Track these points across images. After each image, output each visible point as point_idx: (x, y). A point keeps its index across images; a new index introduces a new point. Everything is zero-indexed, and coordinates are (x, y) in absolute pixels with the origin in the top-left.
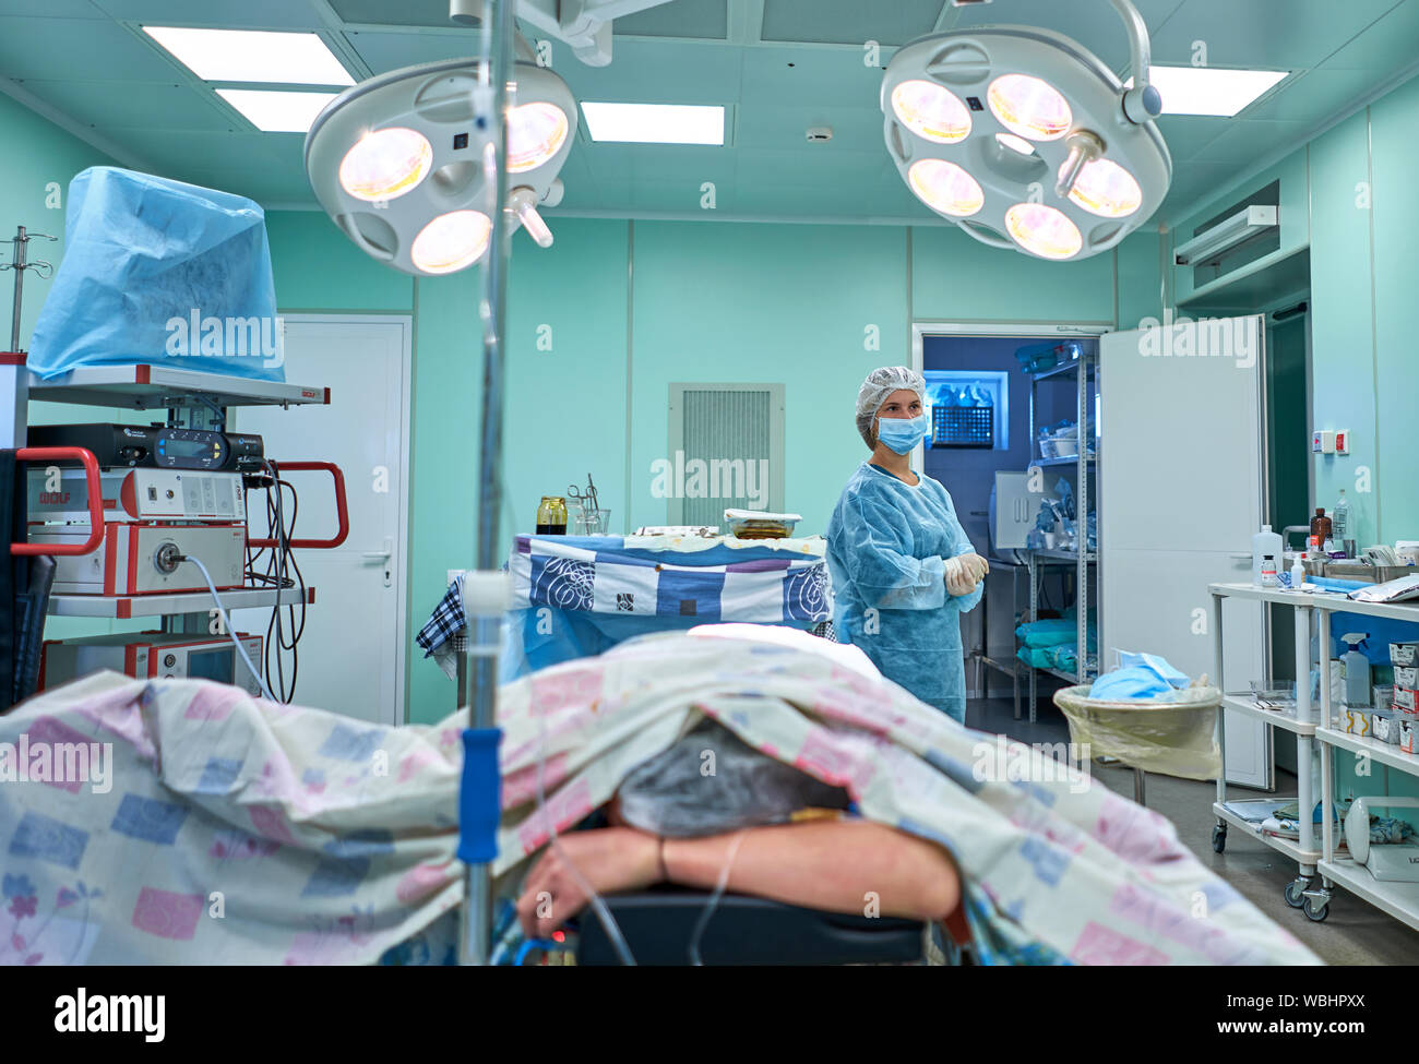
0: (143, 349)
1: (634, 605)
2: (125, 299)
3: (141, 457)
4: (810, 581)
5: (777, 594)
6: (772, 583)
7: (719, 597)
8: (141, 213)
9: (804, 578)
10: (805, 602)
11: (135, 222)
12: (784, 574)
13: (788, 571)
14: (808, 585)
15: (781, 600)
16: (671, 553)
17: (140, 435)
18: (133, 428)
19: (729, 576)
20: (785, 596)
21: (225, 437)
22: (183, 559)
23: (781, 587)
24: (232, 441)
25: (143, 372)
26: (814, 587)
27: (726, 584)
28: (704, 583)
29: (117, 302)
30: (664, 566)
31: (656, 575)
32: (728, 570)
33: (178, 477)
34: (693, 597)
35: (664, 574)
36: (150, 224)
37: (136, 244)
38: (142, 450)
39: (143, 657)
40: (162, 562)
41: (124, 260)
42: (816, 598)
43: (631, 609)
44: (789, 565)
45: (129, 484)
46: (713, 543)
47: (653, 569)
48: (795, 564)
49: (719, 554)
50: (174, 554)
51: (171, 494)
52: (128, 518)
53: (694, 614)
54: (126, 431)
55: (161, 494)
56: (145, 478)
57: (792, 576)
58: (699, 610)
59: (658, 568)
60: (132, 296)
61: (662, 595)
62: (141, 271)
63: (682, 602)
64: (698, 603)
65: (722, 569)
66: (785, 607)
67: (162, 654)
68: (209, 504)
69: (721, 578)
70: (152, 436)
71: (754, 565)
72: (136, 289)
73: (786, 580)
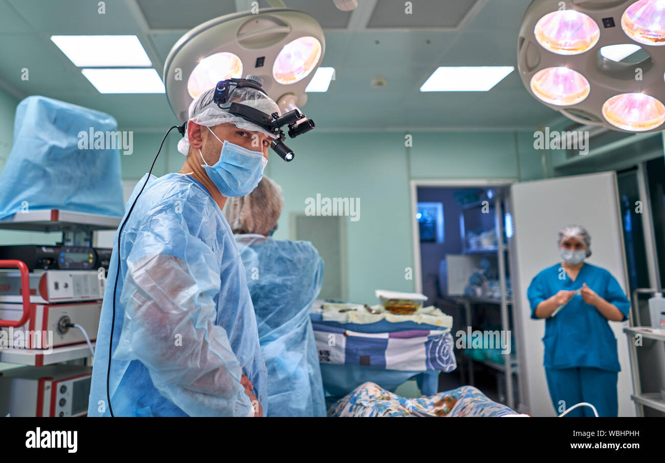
0: (54, 200)
1: (330, 358)
2: (45, 172)
3: (51, 264)
4: (442, 344)
5: (422, 353)
6: (417, 346)
7: (384, 355)
8: (55, 122)
9: (438, 342)
10: (440, 358)
11: (51, 127)
12: (426, 339)
13: (429, 337)
14: (440, 348)
15: (424, 356)
16: (352, 324)
17: (51, 251)
18: (47, 247)
19: (391, 341)
20: (427, 354)
21: (95, 251)
22: (72, 326)
23: (423, 349)
24: (99, 252)
25: (55, 214)
26: (445, 348)
27: (389, 346)
28: (375, 345)
29: (41, 173)
30: (349, 333)
31: (344, 339)
32: (390, 337)
33: (71, 275)
34: (368, 354)
35: (349, 339)
36: (60, 128)
37: (52, 139)
38: (52, 260)
39: (48, 387)
40: (61, 328)
41: (45, 149)
42: (446, 355)
43: (328, 360)
44: (429, 334)
45: (44, 280)
46: (378, 318)
47: (342, 336)
48: (433, 333)
49: (383, 326)
50: (67, 322)
51: (66, 286)
52: (42, 300)
53: (368, 364)
54: (44, 249)
55: (61, 286)
56: (53, 276)
57: (431, 340)
58: (372, 362)
59: (345, 334)
60: (49, 170)
61: (348, 352)
62: (54, 155)
63: (361, 357)
64: (372, 358)
65: (385, 336)
66: (427, 361)
67: (59, 385)
68: (86, 291)
69: (385, 342)
70: (57, 250)
71: (407, 333)
72: (51, 166)
73: (427, 344)
